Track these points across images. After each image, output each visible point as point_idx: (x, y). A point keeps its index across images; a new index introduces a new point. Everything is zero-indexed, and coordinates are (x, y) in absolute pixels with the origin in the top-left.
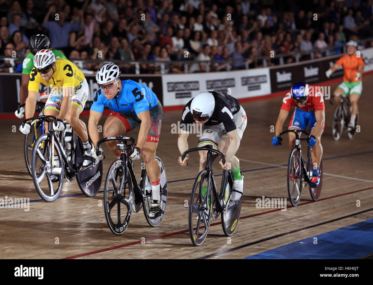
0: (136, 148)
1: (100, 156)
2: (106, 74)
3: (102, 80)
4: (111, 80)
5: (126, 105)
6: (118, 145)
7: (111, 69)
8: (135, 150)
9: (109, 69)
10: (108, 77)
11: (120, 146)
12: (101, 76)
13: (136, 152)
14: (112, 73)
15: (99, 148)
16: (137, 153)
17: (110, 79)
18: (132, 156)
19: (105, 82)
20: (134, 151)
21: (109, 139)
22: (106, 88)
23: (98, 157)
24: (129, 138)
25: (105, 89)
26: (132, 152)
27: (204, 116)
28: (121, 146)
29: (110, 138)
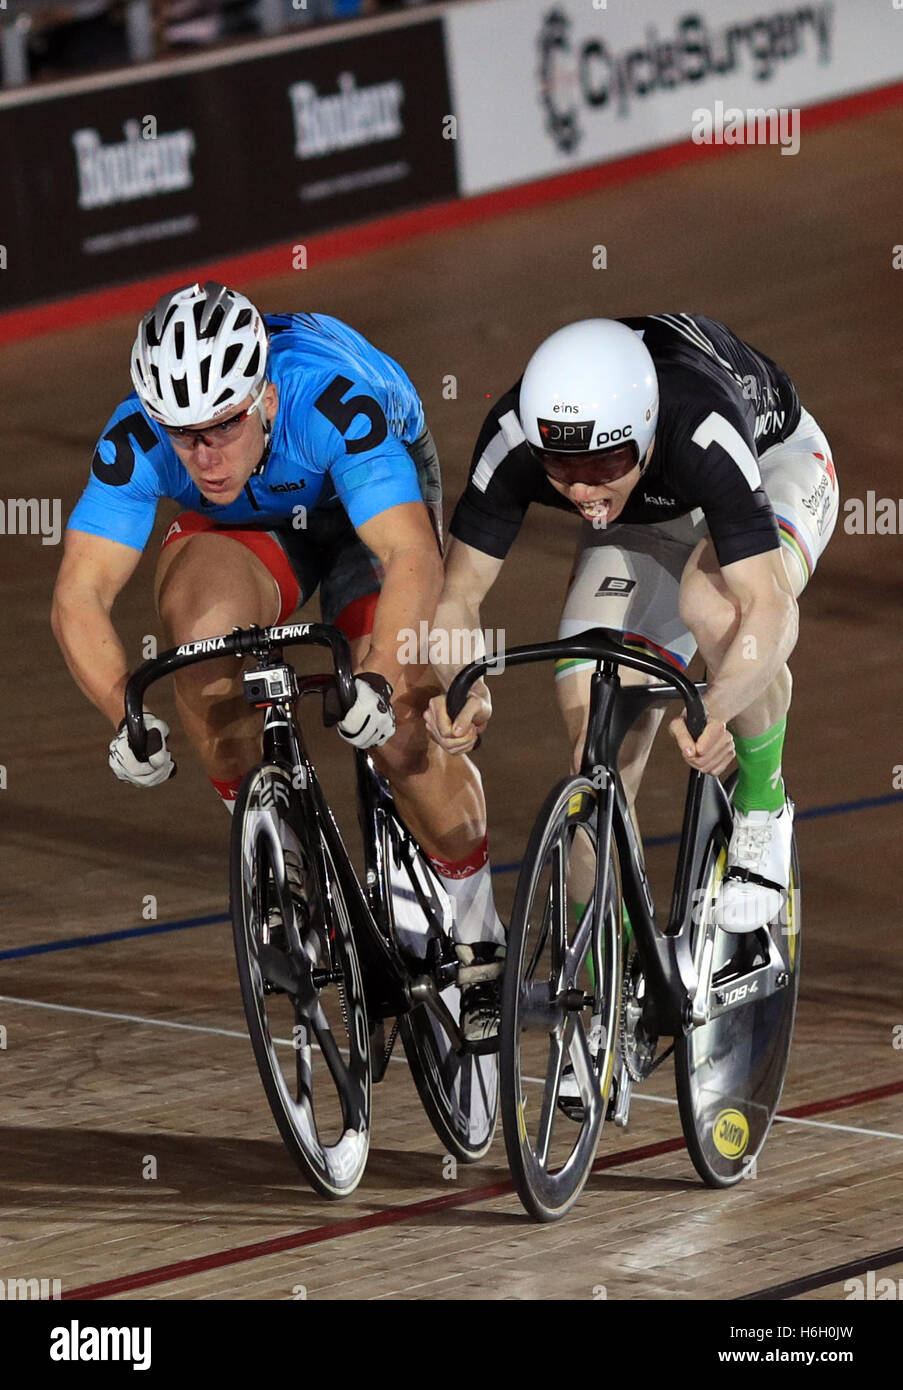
0: (365, 677)
1: (157, 758)
2: (205, 365)
3: (183, 400)
4: (234, 400)
5: (297, 487)
6: (249, 677)
7: (227, 336)
8: (363, 688)
9: (213, 331)
10: (217, 384)
11: (262, 681)
12: (179, 377)
13: (367, 699)
14: (233, 353)
15: (142, 719)
16: (377, 701)
17: (228, 393)
18: (352, 721)
19: (201, 410)
20: (354, 695)
21: (189, 653)
22: (208, 444)
23: (144, 765)
24: (307, 630)
25: (202, 447)
26: (347, 702)
27: (611, 443)
28: (270, 681)
29: (192, 648)
